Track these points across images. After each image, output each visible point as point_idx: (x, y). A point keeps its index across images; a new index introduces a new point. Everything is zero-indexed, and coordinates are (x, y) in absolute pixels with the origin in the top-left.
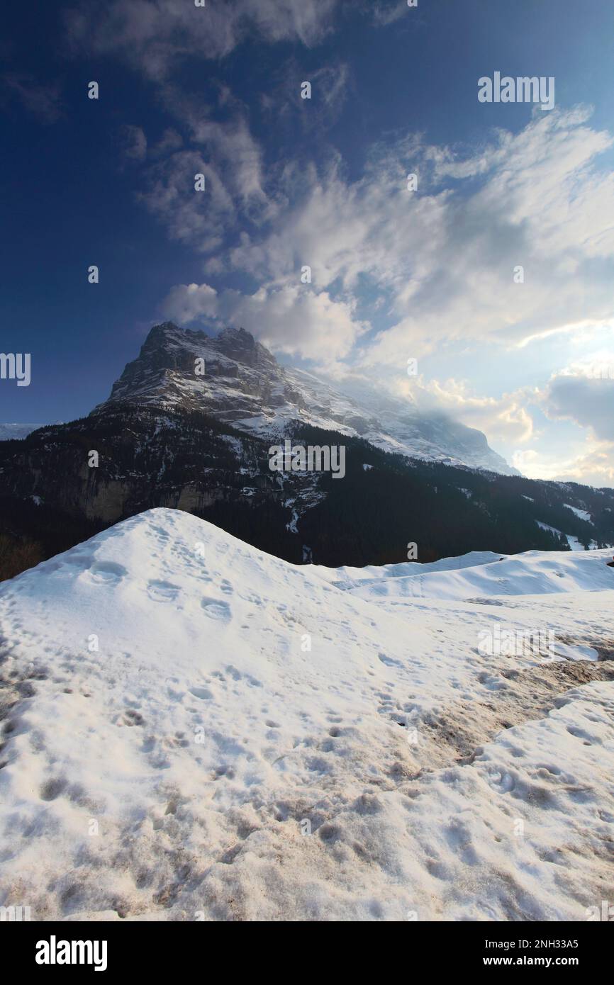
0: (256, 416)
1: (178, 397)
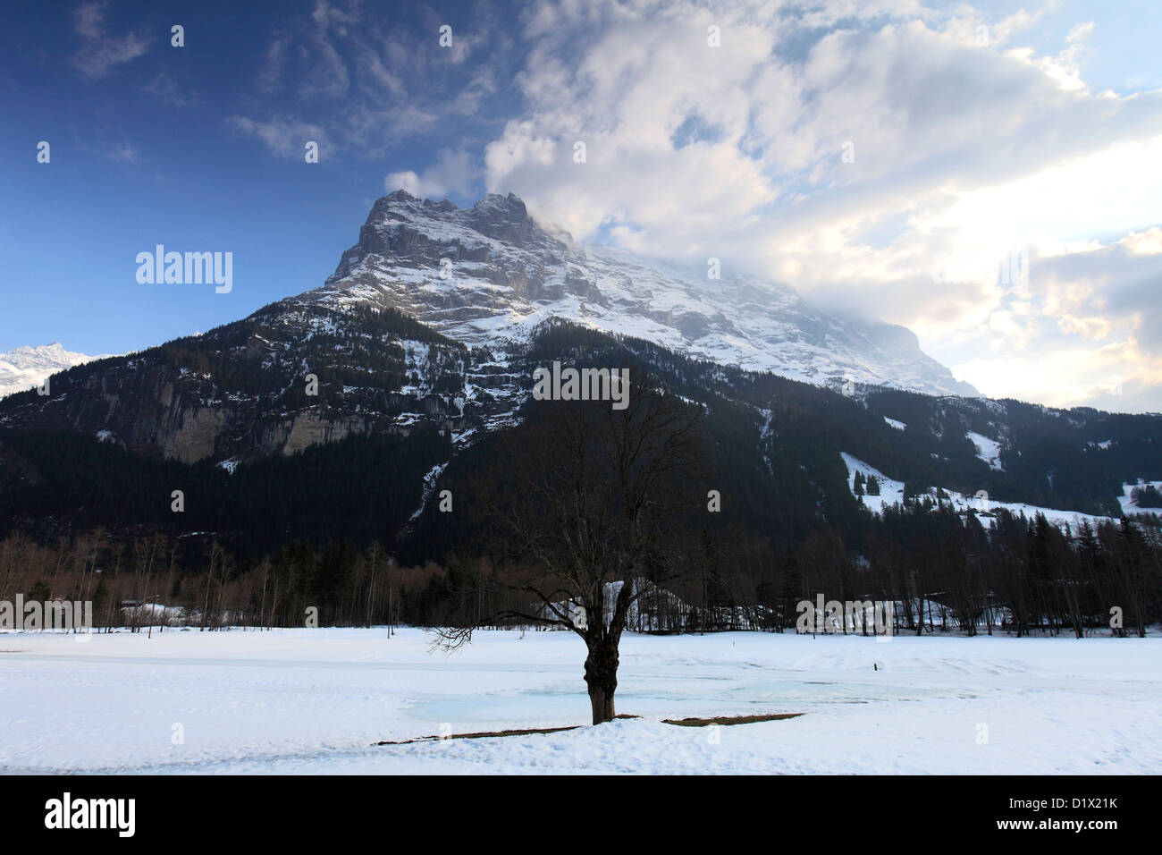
0: (499, 314)
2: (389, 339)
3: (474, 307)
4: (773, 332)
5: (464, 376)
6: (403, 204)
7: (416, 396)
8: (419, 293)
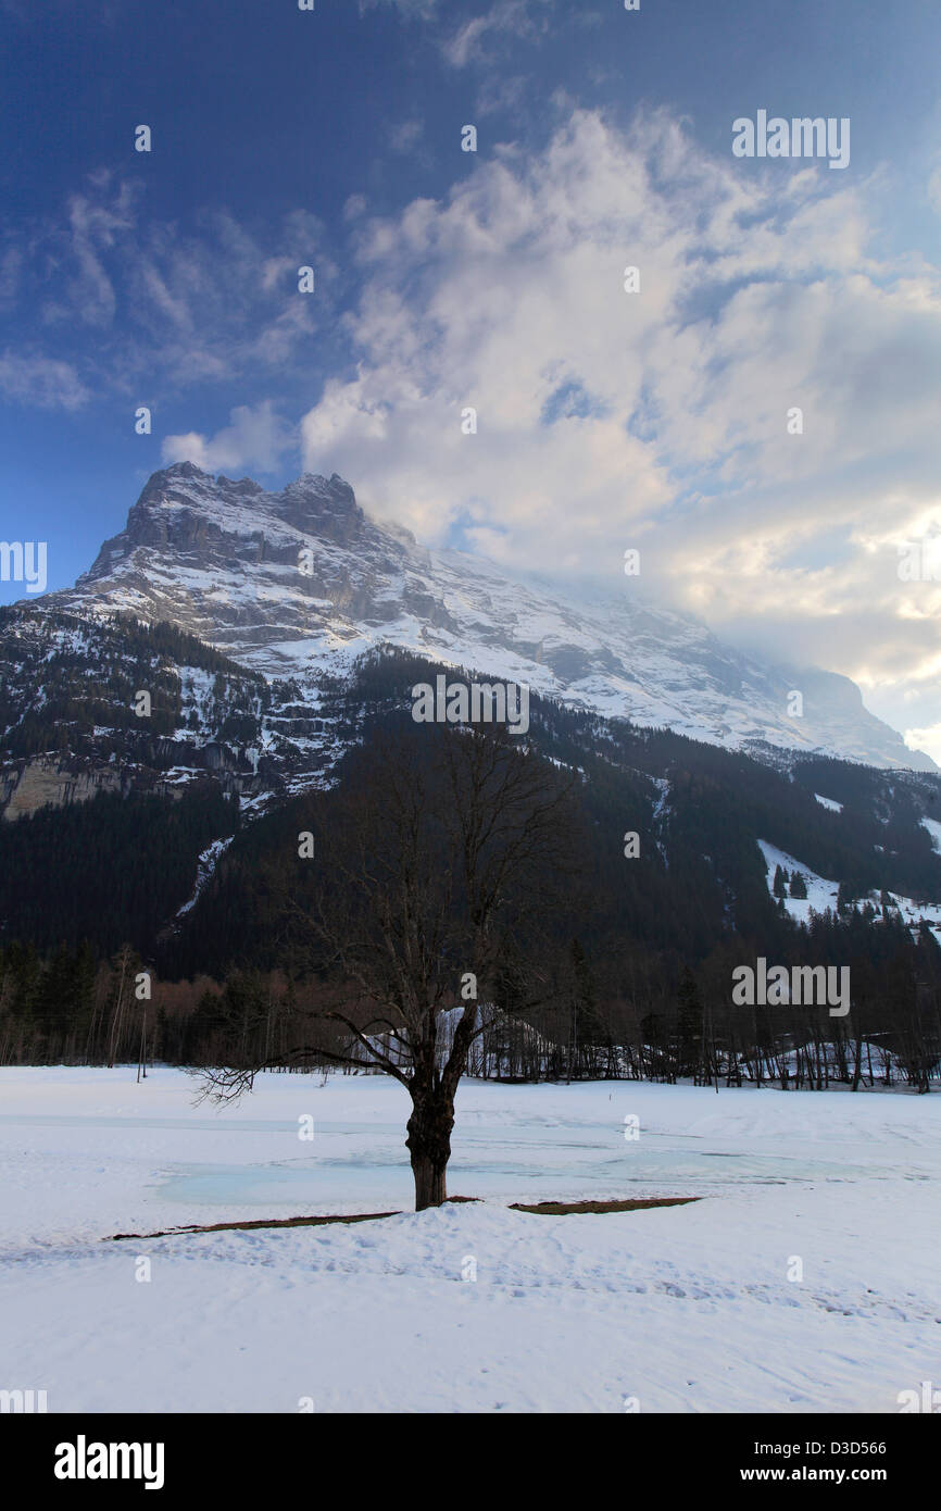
0: (312, 637)
1: (140, 596)
2: (160, 664)
3: (279, 625)
4: (673, 676)
5: (261, 718)
6: (189, 481)
7: (194, 744)
8: (205, 603)
